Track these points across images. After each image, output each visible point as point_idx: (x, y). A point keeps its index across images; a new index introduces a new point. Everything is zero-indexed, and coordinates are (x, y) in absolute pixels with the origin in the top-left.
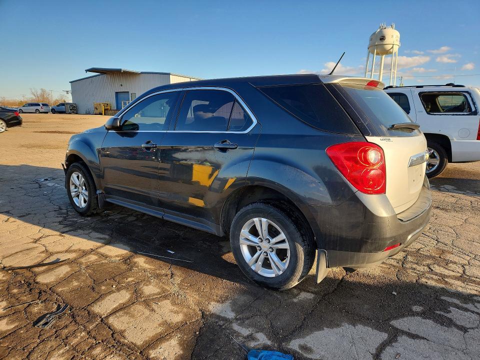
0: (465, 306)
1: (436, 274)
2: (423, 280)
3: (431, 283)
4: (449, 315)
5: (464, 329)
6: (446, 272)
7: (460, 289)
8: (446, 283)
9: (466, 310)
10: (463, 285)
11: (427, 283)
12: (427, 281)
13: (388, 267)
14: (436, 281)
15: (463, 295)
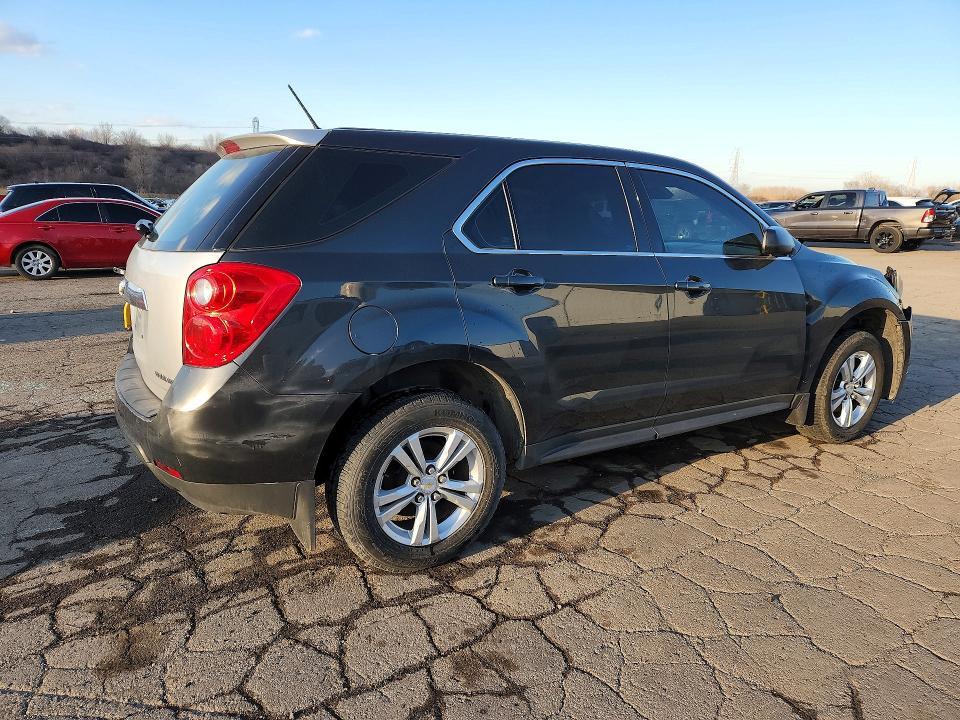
0: (42, 542)
1: (113, 573)
2: (130, 545)
3: (111, 549)
4: (64, 516)
5: (39, 512)
6: (92, 591)
7: (55, 566)
8: (85, 565)
9: (38, 537)
10: (50, 580)
11: (120, 544)
12: (121, 548)
13: (208, 534)
14: (105, 559)
15: (47, 558)
